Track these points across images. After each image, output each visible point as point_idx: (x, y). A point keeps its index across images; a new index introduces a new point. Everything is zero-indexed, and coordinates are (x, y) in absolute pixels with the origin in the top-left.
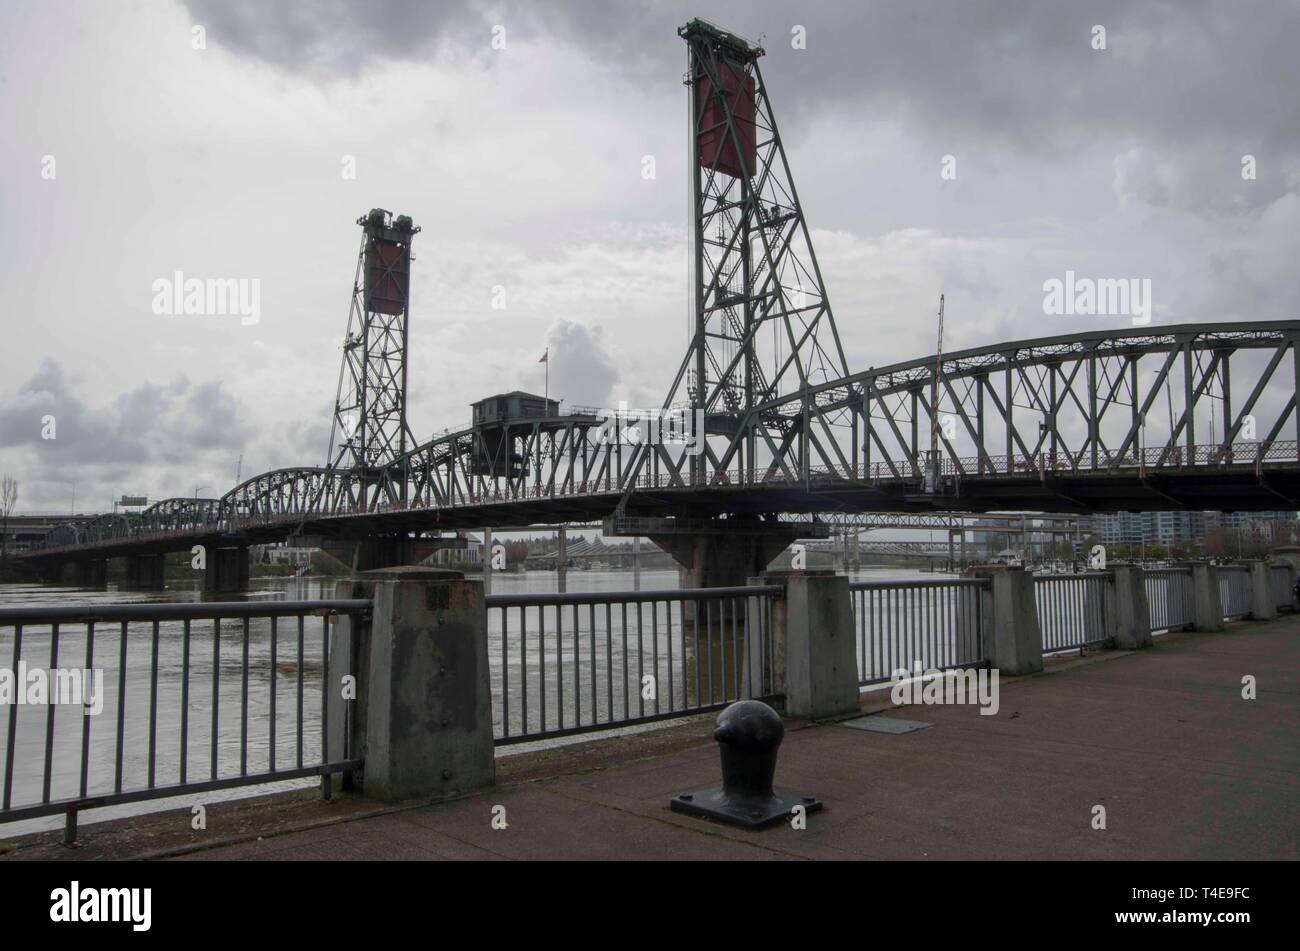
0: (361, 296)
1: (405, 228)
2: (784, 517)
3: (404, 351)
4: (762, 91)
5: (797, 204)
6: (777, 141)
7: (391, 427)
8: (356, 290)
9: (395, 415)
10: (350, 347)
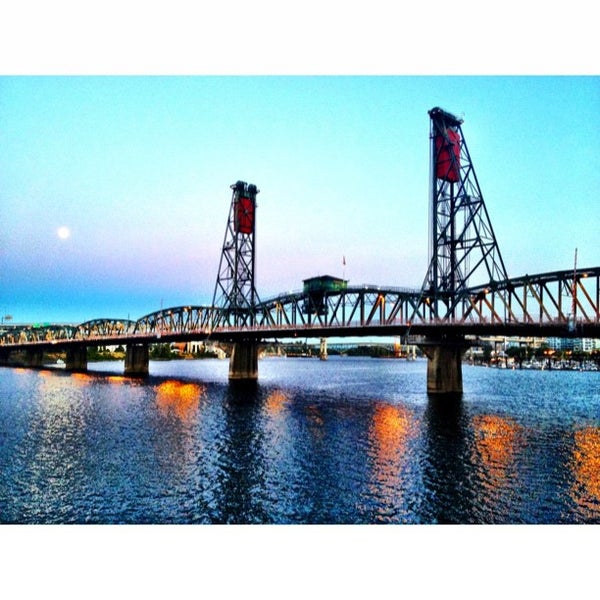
0: (232, 225)
1: (253, 190)
2: (467, 337)
3: (253, 251)
4: (463, 141)
5: (481, 196)
6: (471, 166)
7: (246, 289)
8: (229, 221)
9: (249, 282)
10: (225, 249)
